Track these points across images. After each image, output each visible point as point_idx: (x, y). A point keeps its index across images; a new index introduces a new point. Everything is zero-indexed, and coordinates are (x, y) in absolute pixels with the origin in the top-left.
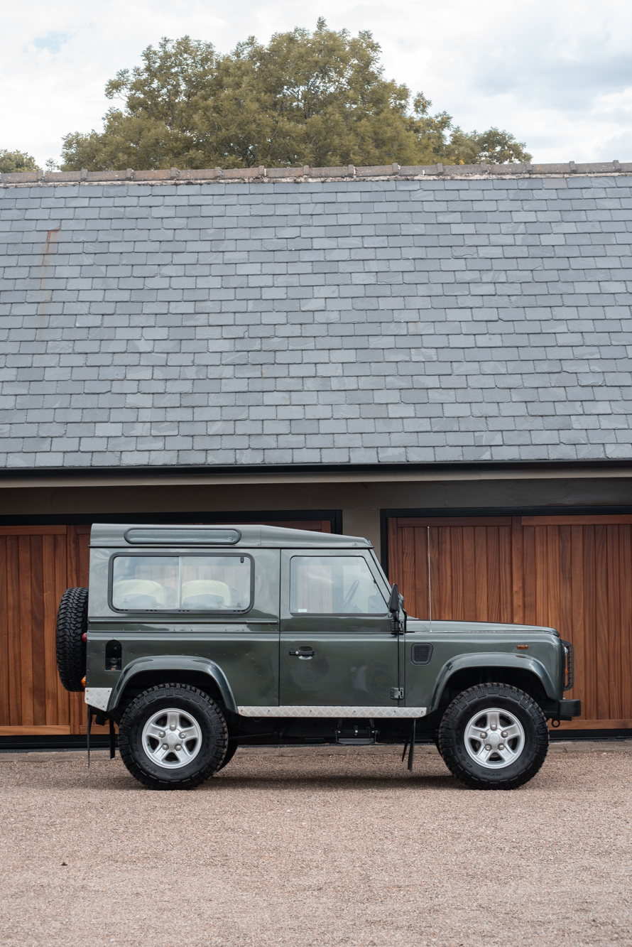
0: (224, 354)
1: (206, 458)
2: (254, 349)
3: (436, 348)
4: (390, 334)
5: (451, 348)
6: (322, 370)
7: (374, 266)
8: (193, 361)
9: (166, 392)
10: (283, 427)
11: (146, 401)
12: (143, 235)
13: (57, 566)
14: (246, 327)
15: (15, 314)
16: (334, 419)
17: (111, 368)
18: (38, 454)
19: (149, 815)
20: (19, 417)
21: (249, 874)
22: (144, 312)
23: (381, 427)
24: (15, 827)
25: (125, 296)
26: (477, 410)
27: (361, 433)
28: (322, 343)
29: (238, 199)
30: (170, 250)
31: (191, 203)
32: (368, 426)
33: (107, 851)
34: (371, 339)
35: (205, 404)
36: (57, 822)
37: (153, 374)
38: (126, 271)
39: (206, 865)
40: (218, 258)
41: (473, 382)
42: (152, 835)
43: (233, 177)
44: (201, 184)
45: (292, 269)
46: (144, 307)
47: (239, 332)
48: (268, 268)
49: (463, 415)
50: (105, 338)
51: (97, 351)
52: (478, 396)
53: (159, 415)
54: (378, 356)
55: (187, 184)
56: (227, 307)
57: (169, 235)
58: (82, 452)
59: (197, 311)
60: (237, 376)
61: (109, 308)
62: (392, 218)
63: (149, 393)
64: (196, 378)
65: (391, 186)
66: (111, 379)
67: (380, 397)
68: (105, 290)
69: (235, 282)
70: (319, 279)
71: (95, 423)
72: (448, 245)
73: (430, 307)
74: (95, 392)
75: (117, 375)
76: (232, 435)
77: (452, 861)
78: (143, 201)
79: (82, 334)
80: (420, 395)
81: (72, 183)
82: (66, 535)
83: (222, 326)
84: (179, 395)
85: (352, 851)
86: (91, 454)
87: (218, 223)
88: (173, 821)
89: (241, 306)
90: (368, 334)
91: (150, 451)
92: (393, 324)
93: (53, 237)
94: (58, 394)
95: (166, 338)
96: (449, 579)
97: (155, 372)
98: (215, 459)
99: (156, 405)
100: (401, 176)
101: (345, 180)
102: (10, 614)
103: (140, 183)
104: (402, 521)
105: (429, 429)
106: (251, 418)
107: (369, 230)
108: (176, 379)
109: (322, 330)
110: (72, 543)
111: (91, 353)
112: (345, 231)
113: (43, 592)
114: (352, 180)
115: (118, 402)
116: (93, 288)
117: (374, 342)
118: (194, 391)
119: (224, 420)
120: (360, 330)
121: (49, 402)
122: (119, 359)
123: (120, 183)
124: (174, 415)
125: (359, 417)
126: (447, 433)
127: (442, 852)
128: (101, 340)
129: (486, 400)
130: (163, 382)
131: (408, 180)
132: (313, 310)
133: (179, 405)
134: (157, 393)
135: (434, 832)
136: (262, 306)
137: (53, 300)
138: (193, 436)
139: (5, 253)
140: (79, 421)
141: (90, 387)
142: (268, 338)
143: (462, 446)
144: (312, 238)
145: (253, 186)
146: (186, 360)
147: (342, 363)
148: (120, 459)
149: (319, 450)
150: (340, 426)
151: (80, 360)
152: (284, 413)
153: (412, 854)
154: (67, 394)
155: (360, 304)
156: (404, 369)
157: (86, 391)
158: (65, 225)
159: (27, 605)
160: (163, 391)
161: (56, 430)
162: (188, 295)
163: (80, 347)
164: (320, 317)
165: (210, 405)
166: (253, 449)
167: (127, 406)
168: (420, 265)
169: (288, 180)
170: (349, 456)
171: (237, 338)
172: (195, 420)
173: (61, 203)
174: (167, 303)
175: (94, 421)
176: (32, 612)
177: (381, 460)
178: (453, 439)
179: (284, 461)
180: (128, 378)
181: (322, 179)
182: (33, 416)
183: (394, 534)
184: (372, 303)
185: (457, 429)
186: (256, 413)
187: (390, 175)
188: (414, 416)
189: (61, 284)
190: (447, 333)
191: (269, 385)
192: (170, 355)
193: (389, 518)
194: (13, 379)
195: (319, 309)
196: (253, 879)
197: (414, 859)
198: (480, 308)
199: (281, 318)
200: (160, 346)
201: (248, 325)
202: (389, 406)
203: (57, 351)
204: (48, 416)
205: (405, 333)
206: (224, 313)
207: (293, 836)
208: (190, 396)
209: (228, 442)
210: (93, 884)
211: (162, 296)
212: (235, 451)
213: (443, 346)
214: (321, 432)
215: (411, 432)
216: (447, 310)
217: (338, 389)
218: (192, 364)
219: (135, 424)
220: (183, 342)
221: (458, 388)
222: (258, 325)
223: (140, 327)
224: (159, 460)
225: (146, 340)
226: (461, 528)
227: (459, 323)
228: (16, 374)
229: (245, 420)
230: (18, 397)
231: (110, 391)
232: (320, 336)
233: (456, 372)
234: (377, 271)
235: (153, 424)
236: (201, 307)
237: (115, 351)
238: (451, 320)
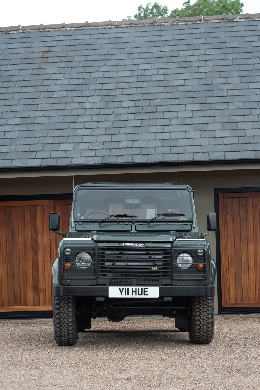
0: (130, 108)
2: (146, 105)
3: (243, 102)
4: (218, 95)
5: (251, 102)
6: (181, 115)
7: (211, 63)
8: (113, 112)
9: (98, 128)
10: (159, 144)
11: (88, 132)
12: (92, 52)
13: (44, 221)
14: (142, 95)
15: (23, 92)
16: (186, 139)
17: (70, 117)
18: (28, 160)
20: (21, 142)
22: (89, 89)
23: (211, 142)
25: (80, 81)
27: (201, 145)
28: (181, 101)
29: (142, 34)
30: (105, 59)
31: (117, 37)
32: (205, 142)
34: (208, 99)
35: (118, 133)
37: (92, 119)
38: (82, 70)
40: (130, 62)
43: (139, 23)
44: (123, 28)
45: (167, 66)
46: (90, 86)
47: (138, 97)
48: (155, 66)
49: (256, 135)
50: (68, 102)
51: (64, 108)
53: (94, 139)
54: (211, 107)
55: (116, 28)
56: (132, 85)
57: (105, 52)
58: (52, 158)
59: (117, 88)
60: (135, 119)
61: (71, 88)
62: (221, 40)
63: (89, 128)
64: (114, 120)
65: (222, 24)
66: (70, 122)
67: (211, 127)
68: (70, 79)
69: (137, 73)
70: (182, 70)
71: (60, 143)
72: (250, 52)
73: (240, 82)
74: (60, 128)
75: (73, 120)
76: (131, 148)
78: (93, 36)
79: (57, 100)
80: (234, 126)
81: (57, 29)
82: (49, 205)
83: (129, 94)
84: (105, 129)
86: (56, 159)
87: (130, 45)
89: (140, 85)
90: (206, 96)
91: (87, 157)
92: (220, 91)
93: (46, 55)
94: (41, 130)
95: (100, 101)
96: (252, 225)
98: (121, 160)
99: (92, 134)
100: (227, 19)
101: (197, 22)
102: (20, 247)
103: (92, 28)
104: (226, 195)
105: (238, 143)
106: (142, 139)
107: (210, 46)
108: (104, 121)
109: (182, 95)
110: (52, 209)
111: (60, 110)
112: (197, 47)
113: (37, 236)
114: (201, 22)
115: (71, 133)
116: (64, 78)
117: (209, 100)
118: (113, 127)
119: (128, 141)
120: (202, 94)
121: (36, 134)
122: (74, 112)
123: (81, 28)
124: (101, 139)
125: (199, 137)
126: (247, 144)
128: (66, 103)
130: (96, 123)
131: (230, 21)
132: (178, 85)
133: (104, 134)
134: (93, 128)
136: (151, 84)
137: (43, 85)
138: (110, 149)
139: (20, 63)
140: (51, 143)
141: (58, 126)
142: (153, 99)
143: (255, 151)
144: (179, 51)
145: (149, 27)
146: (110, 111)
147: (192, 111)
148: (71, 161)
149: (177, 154)
150: (190, 142)
151: (54, 113)
152: (159, 136)
154: (46, 130)
155: (202, 82)
156: (225, 113)
157: (56, 128)
158: (52, 49)
159: (29, 243)
160: (96, 127)
161: (39, 147)
162: (113, 80)
163: (55, 107)
164: (181, 89)
165: (120, 133)
166: (142, 155)
167: (77, 135)
168: (235, 62)
169: (168, 24)
170: (193, 157)
171: (137, 100)
172: (112, 141)
173: (51, 39)
174: (102, 84)
176: (32, 246)
177: (210, 159)
178: (249, 147)
179: (158, 160)
180: (79, 121)
181: (186, 23)
182: (27, 141)
183: (222, 202)
184: (209, 81)
185: (253, 142)
187: (221, 19)
188: (229, 136)
189: (48, 77)
190: (249, 94)
191: (152, 122)
192: (101, 109)
193: (219, 194)
194: (19, 123)
195: (181, 85)
199: (161, 90)
200: (96, 105)
202: (216, 131)
203: (43, 109)
204: (36, 140)
205: (226, 95)
206: (131, 88)
208: (111, 129)
209: (128, 152)
211: (99, 81)
212: (133, 156)
213: (246, 101)
214: (179, 145)
215: (227, 144)
216: (249, 83)
217: (189, 124)
218: (113, 113)
219: (81, 144)
220: (108, 103)
221: (254, 122)
222: (148, 93)
223: (86, 96)
224: (92, 161)
225: (89, 102)
226: (258, 198)
227: (255, 89)
228: (20, 121)
229: (139, 140)
230: (21, 132)
231: (69, 128)
232: (181, 98)
233: (253, 114)
234: (212, 65)
235: (90, 143)
236: (119, 85)
237: (73, 108)
238: (251, 88)
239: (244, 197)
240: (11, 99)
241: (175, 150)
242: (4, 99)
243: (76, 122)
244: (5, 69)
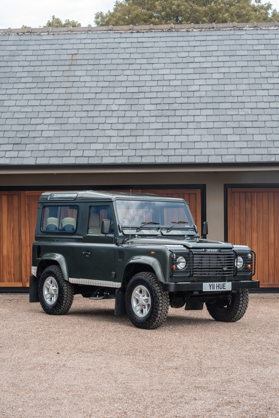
0: (151, 111)
1: (141, 160)
2: (165, 109)
3: (251, 108)
4: (229, 102)
5: (258, 108)
6: (197, 119)
7: (223, 70)
9: (124, 129)
10: (177, 146)
11: (115, 133)
12: (116, 56)
14: (162, 99)
15: (56, 93)
16: (202, 142)
17: (99, 118)
18: (64, 158)
19: (105, 328)
20: (56, 140)
21: (144, 360)
22: (115, 92)
23: (224, 145)
24: (41, 333)
25: (106, 84)
26: (270, 137)
27: (214, 148)
28: (197, 106)
29: (160, 39)
30: (128, 63)
31: (139, 41)
32: (218, 145)
33: (80, 346)
34: (220, 104)
35: (142, 135)
36: (61, 331)
37: (118, 121)
38: (108, 73)
39: (125, 355)
40: (150, 67)
41: (268, 124)
42: (104, 338)
43: (158, 29)
44: (143, 32)
45: (185, 71)
46: (115, 89)
47: (159, 101)
48: (173, 71)
49: (263, 140)
50: (97, 104)
51: (93, 110)
52: (269, 131)
53: (120, 139)
54: (223, 112)
55: (137, 32)
56: (153, 89)
57: (128, 56)
58: (84, 157)
59: (140, 91)
60: (157, 122)
61: (99, 90)
62: (232, 48)
63: (116, 130)
64: (138, 122)
65: (232, 32)
66: (99, 123)
67: (224, 131)
68: (97, 82)
69: (157, 78)
70: (197, 76)
71: (91, 143)
72: (258, 60)
73: (249, 89)
74: (91, 129)
75: (102, 121)
76: (154, 149)
77: (243, 355)
78: (117, 40)
79: (86, 102)
81: (84, 32)
83: (151, 98)
84: (130, 130)
85: (197, 348)
86: (88, 158)
87: (151, 50)
88: (115, 331)
89: (160, 89)
90: (219, 102)
91: (115, 156)
92: (231, 97)
93: (75, 57)
94: (74, 130)
95: (125, 104)
96: (256, 216)
97: (119, 120)
98: (145, 161)
99: (119, 135)
100: (237, 28)
101: (210, 30)
103: (115, 32)
104: (234, 189)
105: (246, 147)
106: (163, 141)
107: (221, 53)
108: (129, 123)
109: (197, 100)
111: (90, 111)
112: (210, 54)
114: (214, 30)
115: (102, 133)
116: (92, 80)
117: (222, 106)
118: (137, 129)
119: (151, 142)
120: (215, 100)
121: (70, 134)
122: (103, 114)
123: (106, 32)
124: (127, 140)
125: (213, 141)
126: (255, 149)
127: (240, 350)
128: (95, 105)
129: (274, 133)
130: (123, 124)
131: (240, 30)
132: (194, 90)
133: (130, 135)
134: (120, 130)
135: (237, 339)
136: (170, 89)
137: (73, 86)
138: (136, 149)
139: (52, 65)
140: (83, 142)
141: (89, 127)
142: (172, 104)
143: (262, 155)
144: (194, 57)
145: (167, 33)
146: (134, 114)
147: (207, 115)
148: (102, 160)
149: (194, 156)
150: (204, 145)
151: (85, 114)
152: (178, 139)
153: (225, 351)
154: (78, 130)
155: (215, 88)
156: (235, 118)
157: (87, 129)
158: (81, 52)
160: (122, 129)
161: (73, 146)
162: (136, 84)
163: (85, 108)
164: (197, 94)
165: (144, 135)
166: (163, 156)
167: (106, 136)
168: (245, 70)
169: (184, 30)
170: (208, 159)
171: (157, 104)
172: (137, 142)
173: (79, 41)
174: (126, 88)
175: (90, 142)
177: (223, 161)
178: (257, 151)
179: (178, 162)
180: (107, 122)
181: (200, 30)
182: (62, 140)
183: (230, 196)
184: (221, 88)
185: (260, 147)
186: (165, 139)
187: (232, 28)
188: (239, 140)
189: (77, 79)
190: (256, 101)
191: (172, 125)
192: (127, 112)
193: (228, 188)
194: (54, 123)
195: (197, 90)
196: (146, 363)
197: (225, 353)
198: (272, 89)
199: (179, 94)
200: (122, 108)
201: (163, 98)
202: (228, 135)
203: (74, 110)
204: (69, 140)
205: (237, 101)
206: (152, 92)
207: (170, 340)
208: (135, 131)
209: (152, 152)
210: (69, 364)
211: (124, 84)
212: (155, 157)
213: (254, 108)
214: (195, 148)
215: (238, 148)
216: (256, 91)
217: (204, 127)
218: (136, 116)
219: (109, 144)
220: (133, 106)
221: (261, 127)
222: (168, 98)
223: (113, 99)
224: (120, 161)
225: (115, 105)
226: (262, 193)
227: (262, 97)
228: (55, 120)
229: (160, 142)
230: (56, 131)
231: (98, 129)
232: (197, 103)
233: (260, 120)
234: (224, 72)
235: (117, 144)
236: (141, 89)
237: (101, 110)
238: (258, 95)
239: (250, 192)
240: (45, 100)
241: (192, 152)
242: (39, 99)
243: (104, 123)
244: (39, 70)
